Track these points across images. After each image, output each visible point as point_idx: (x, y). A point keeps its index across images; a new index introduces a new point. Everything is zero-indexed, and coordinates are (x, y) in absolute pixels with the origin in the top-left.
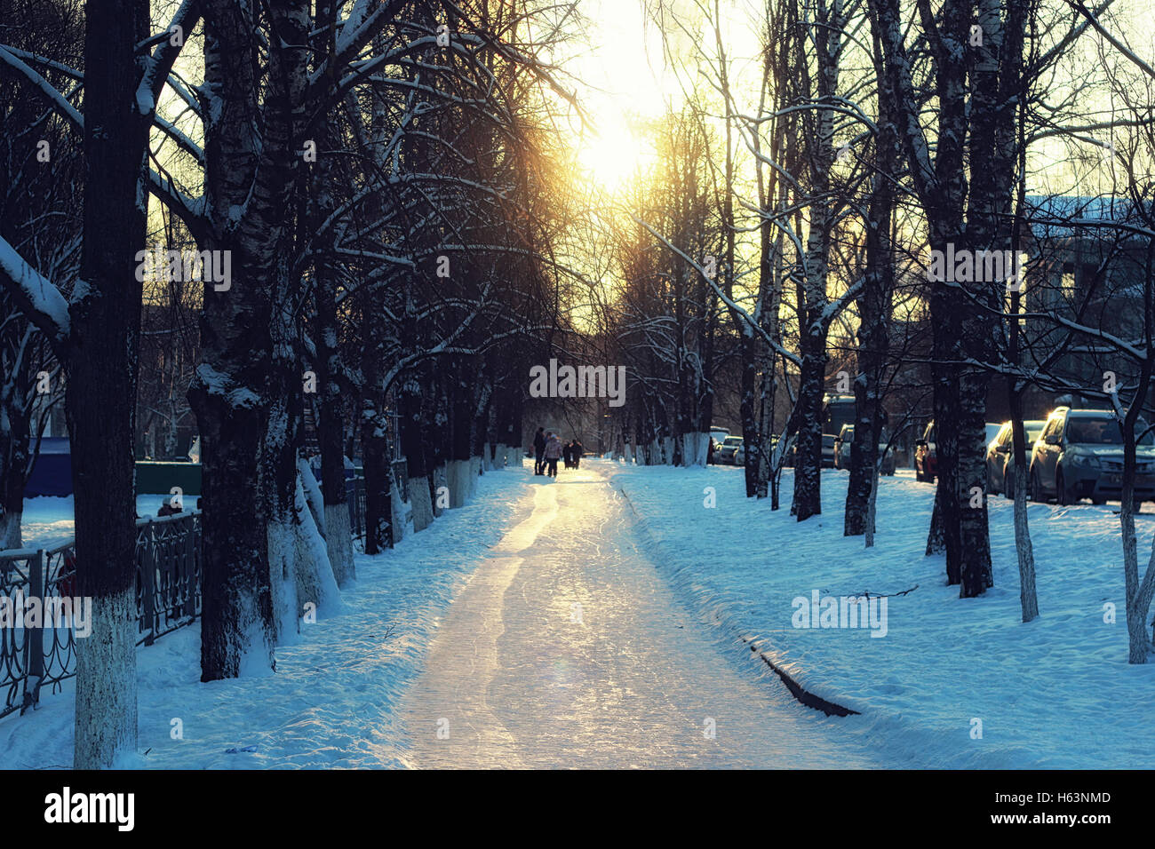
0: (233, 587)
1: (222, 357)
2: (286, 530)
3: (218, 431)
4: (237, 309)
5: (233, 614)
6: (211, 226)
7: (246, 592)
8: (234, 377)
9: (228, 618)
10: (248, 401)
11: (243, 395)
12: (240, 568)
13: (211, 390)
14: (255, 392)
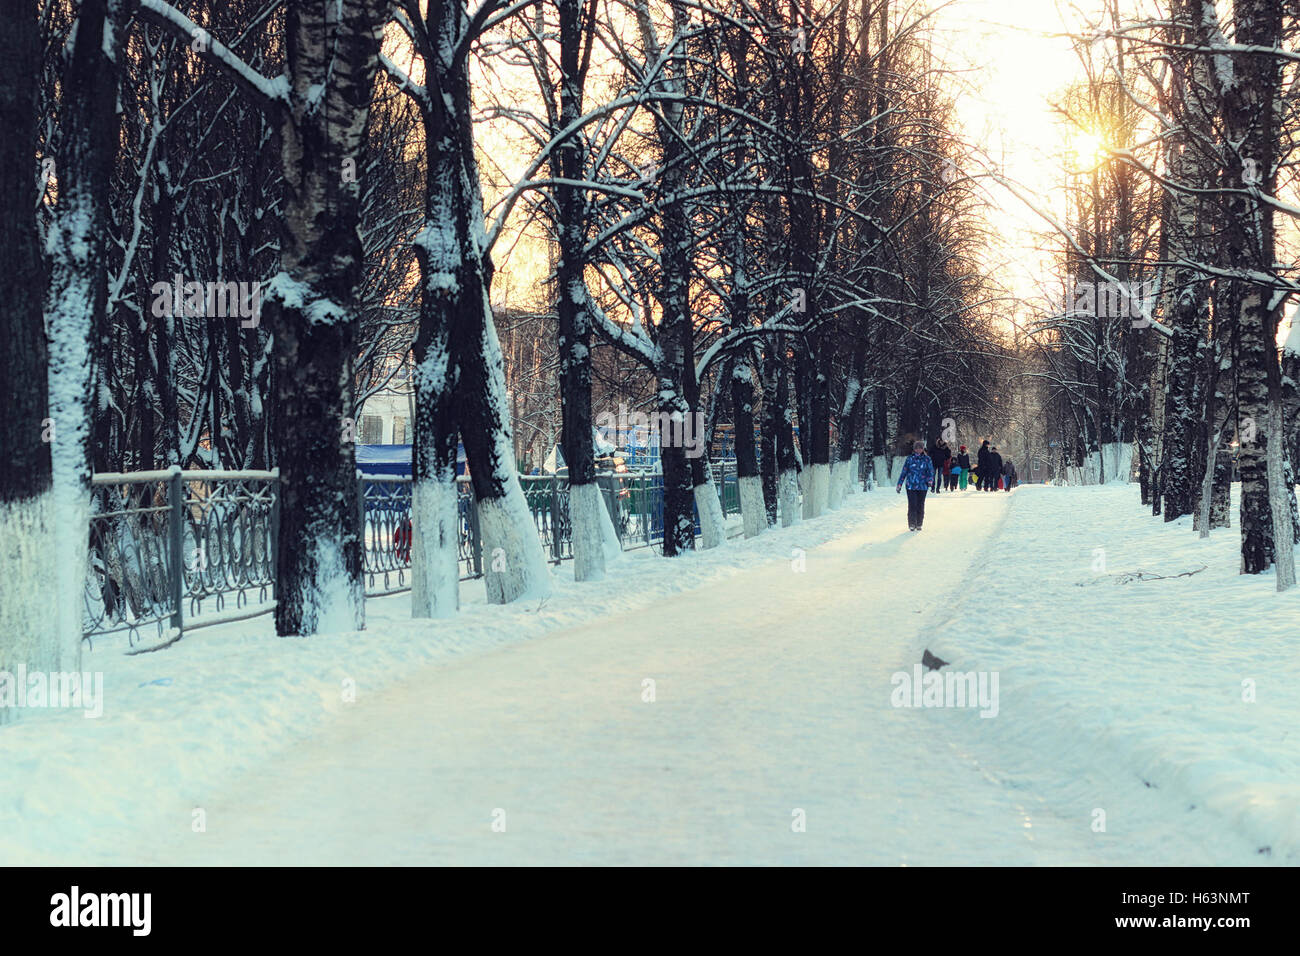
0: (311, 535)
1: (301, 264)
2: (444, 489)
3: (294, 351)
4: (318, 208)
5: (311, 566)
6: (288, 109)
7: (326, 541)
8: (315, 287)
9: (305, 571)
10: (329, 316)
11: (324, 309)
12: (320, 512)
13: (286, 304)
14: (339, 305)
